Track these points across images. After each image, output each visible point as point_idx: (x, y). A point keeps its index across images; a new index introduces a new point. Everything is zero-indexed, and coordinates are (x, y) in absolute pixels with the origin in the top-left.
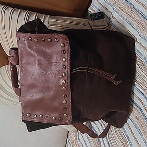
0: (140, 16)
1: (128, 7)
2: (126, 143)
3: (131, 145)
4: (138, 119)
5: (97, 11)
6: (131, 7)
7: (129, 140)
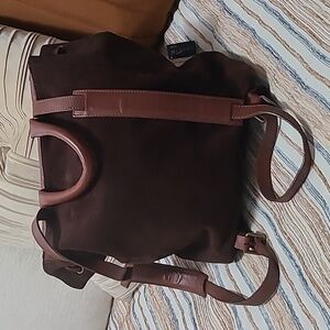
0: (268, 53)
1: (244, 34)
2: (230, 322)
3: (240, 326)
4: (255, 271)
5: (182, 39)
6: (250, 34)
7: (236, 316)
